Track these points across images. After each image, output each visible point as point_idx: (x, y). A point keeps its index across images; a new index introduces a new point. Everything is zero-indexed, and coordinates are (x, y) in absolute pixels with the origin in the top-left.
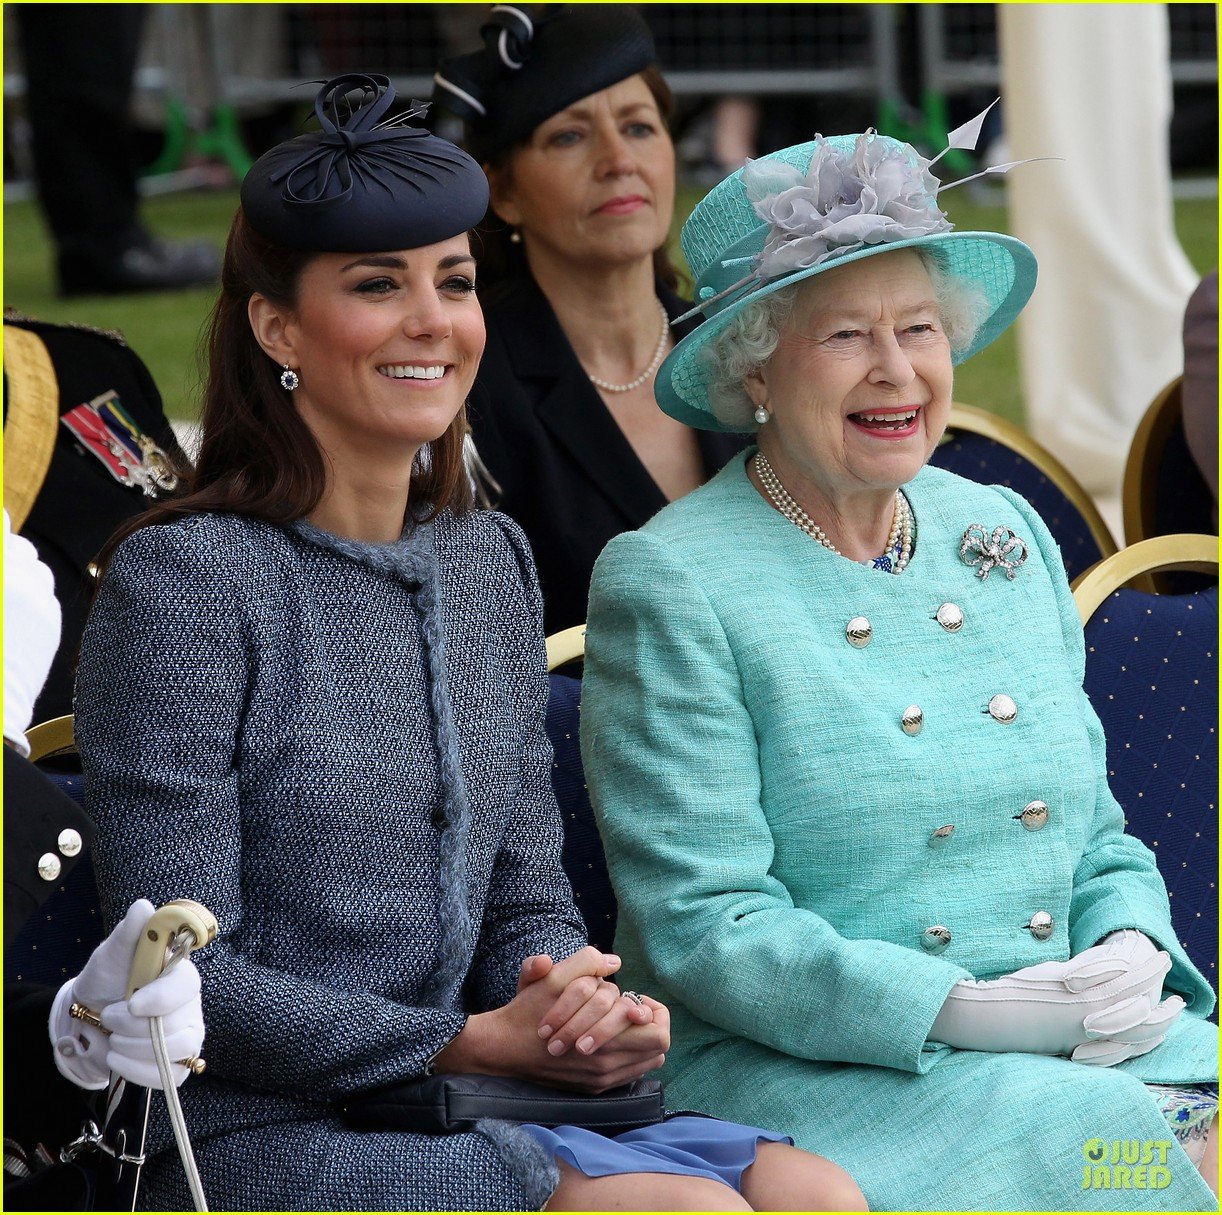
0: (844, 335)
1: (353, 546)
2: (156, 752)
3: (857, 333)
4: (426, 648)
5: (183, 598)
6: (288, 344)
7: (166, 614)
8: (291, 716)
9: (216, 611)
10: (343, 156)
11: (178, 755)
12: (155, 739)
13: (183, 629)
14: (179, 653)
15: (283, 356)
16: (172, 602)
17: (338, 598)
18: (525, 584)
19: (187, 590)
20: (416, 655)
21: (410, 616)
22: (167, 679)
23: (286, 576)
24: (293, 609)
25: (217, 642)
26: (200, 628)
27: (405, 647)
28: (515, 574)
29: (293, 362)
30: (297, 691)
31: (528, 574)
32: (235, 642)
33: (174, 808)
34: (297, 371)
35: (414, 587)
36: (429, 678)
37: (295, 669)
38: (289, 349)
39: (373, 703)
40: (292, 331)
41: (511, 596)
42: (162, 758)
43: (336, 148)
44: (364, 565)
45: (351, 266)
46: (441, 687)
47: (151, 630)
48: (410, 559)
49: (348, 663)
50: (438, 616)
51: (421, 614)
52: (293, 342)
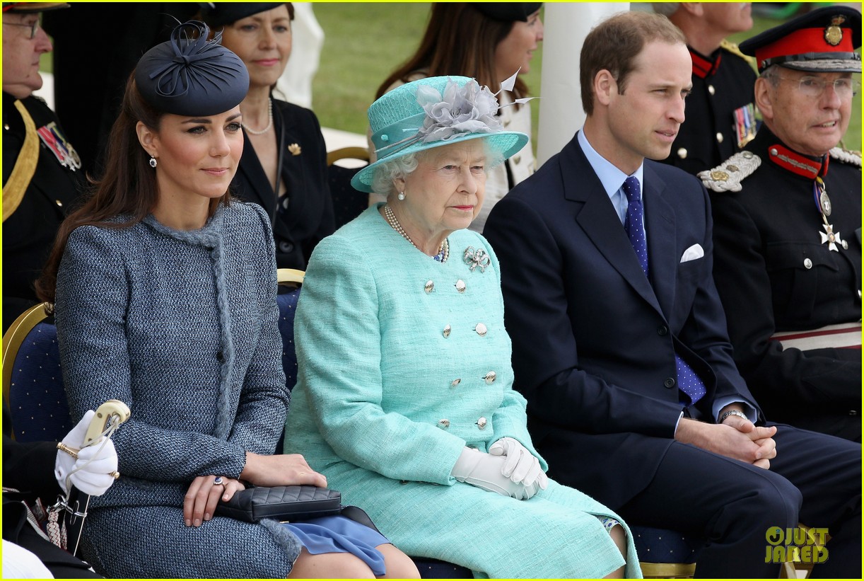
0: (449, 167)
1: (179, 233)
2: (90, 330)
3: (454, 167)
4: (215, 278)
5: (99, 260)
6: (154, 146)
7: (92, 267)
8: (149, 316)
9: (115, 266)
10: (183, 68)
11: (100, 330)
12: (89, 324)
13: (100, 274)
14: (98, 285)
15: (152, 152)
16: (94, 262)
17: (173, 257)
18: (267, 241)
19: (101, 256)
20: (210, 282)
21: (208, 262)
22: (93, 297)
23: (147, 249)
24: (149, 264)
25: (116, 279)
26: (107, 273)
27: (204, 278)
28: (262, 237)
29: (156, 155)
30: (151, 304)
31: (269, 236)
32: (123, 280)
33: (99, 356)
34: (157, 159)
35: (211, 249)
36: (217, 292)
37: (150, 293)
38: (155, 149)
39: (189, 306)
40: (156, 141)
41: (259, 246)
42: (93, 332)
43: (181, 64)
44: (185, 242)
45: (187, 122)
46: (224, 296)
47: (85, 274)
48: (207, 237)
49: (177, 288)
50: (222, 262)
51: (213, 261)
52: (157, 147)
